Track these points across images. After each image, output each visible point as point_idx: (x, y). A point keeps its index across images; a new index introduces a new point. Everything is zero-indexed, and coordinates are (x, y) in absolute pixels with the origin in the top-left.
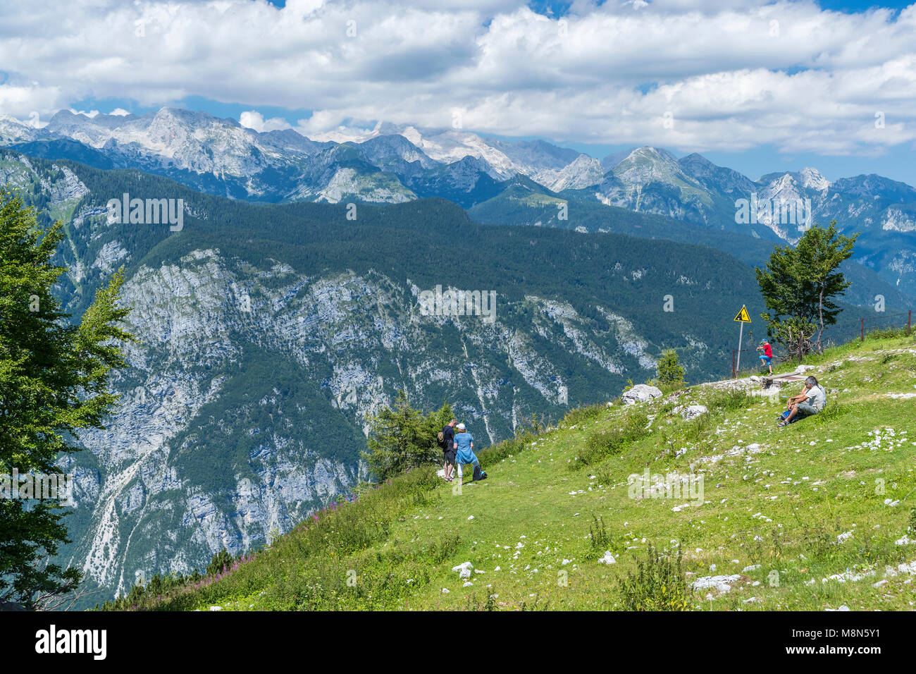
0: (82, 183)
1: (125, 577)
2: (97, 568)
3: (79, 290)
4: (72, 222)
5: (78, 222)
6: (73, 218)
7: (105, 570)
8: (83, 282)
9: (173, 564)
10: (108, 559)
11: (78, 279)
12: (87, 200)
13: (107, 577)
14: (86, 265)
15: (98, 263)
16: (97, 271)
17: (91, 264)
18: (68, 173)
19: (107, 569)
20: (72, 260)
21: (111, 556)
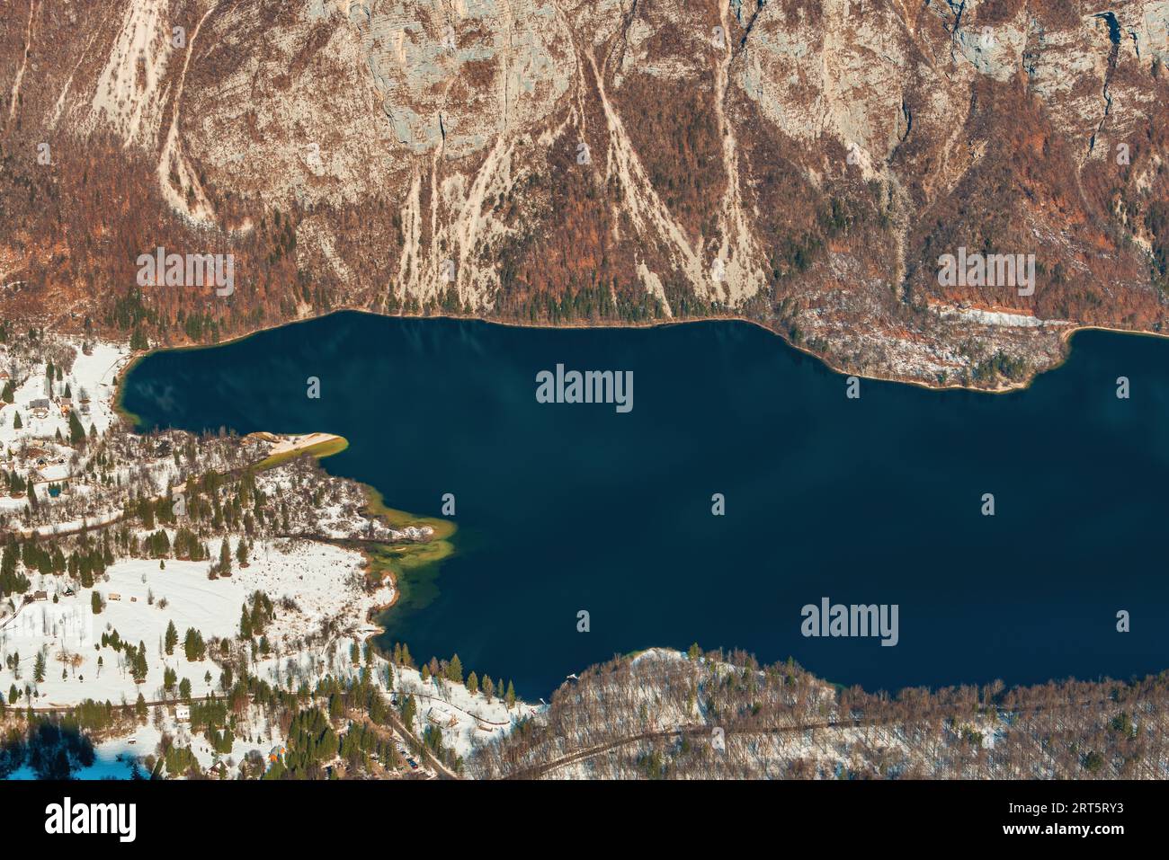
1: (182, 127)
2: (121, 104)
7: (139, 112)
9: (285, 103)
10: (145, 87)
13: (141, 126)
19: (143, 109)
21: (153, 77)
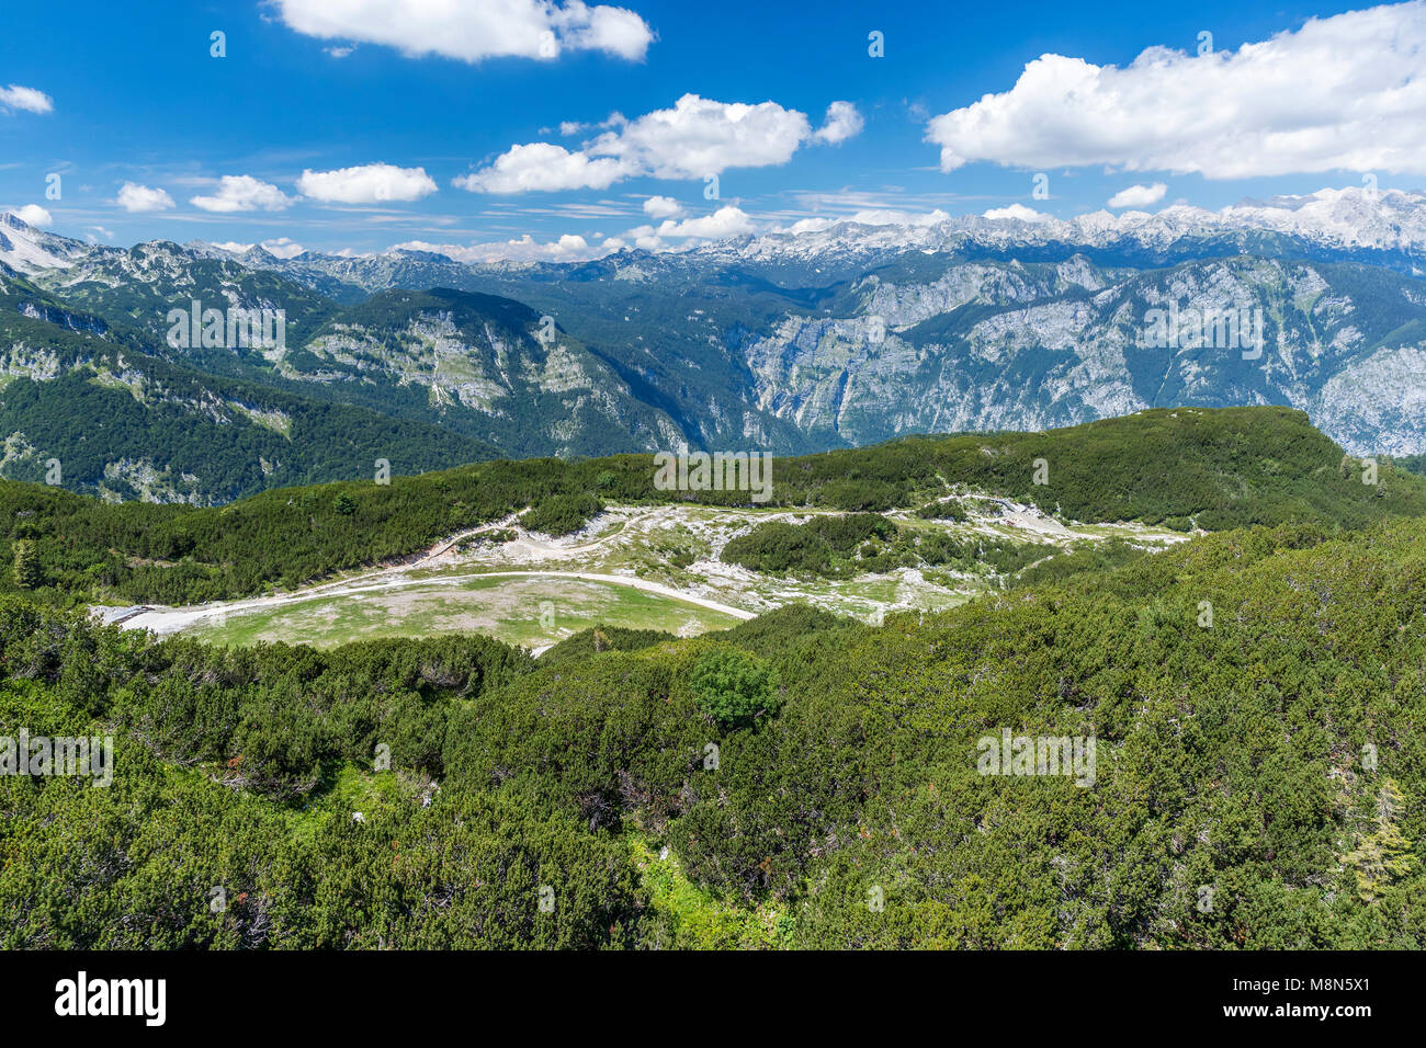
0: (1323, 280)
3: (1317, 363)
4: (1312, 311)
5: (1317, 311)
6: (1314, 307)
8: (1320, 357)
11: (1316, 355)
12: (1326, 293)
14: (1323, 344)
15: (1335, 343)
16: (1333, 349)
17: (1328, 344)
18: (1312, 273)
20: (1311, 340)
